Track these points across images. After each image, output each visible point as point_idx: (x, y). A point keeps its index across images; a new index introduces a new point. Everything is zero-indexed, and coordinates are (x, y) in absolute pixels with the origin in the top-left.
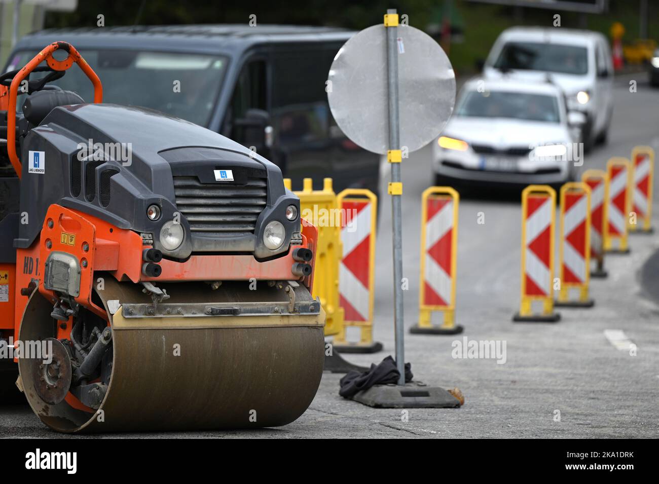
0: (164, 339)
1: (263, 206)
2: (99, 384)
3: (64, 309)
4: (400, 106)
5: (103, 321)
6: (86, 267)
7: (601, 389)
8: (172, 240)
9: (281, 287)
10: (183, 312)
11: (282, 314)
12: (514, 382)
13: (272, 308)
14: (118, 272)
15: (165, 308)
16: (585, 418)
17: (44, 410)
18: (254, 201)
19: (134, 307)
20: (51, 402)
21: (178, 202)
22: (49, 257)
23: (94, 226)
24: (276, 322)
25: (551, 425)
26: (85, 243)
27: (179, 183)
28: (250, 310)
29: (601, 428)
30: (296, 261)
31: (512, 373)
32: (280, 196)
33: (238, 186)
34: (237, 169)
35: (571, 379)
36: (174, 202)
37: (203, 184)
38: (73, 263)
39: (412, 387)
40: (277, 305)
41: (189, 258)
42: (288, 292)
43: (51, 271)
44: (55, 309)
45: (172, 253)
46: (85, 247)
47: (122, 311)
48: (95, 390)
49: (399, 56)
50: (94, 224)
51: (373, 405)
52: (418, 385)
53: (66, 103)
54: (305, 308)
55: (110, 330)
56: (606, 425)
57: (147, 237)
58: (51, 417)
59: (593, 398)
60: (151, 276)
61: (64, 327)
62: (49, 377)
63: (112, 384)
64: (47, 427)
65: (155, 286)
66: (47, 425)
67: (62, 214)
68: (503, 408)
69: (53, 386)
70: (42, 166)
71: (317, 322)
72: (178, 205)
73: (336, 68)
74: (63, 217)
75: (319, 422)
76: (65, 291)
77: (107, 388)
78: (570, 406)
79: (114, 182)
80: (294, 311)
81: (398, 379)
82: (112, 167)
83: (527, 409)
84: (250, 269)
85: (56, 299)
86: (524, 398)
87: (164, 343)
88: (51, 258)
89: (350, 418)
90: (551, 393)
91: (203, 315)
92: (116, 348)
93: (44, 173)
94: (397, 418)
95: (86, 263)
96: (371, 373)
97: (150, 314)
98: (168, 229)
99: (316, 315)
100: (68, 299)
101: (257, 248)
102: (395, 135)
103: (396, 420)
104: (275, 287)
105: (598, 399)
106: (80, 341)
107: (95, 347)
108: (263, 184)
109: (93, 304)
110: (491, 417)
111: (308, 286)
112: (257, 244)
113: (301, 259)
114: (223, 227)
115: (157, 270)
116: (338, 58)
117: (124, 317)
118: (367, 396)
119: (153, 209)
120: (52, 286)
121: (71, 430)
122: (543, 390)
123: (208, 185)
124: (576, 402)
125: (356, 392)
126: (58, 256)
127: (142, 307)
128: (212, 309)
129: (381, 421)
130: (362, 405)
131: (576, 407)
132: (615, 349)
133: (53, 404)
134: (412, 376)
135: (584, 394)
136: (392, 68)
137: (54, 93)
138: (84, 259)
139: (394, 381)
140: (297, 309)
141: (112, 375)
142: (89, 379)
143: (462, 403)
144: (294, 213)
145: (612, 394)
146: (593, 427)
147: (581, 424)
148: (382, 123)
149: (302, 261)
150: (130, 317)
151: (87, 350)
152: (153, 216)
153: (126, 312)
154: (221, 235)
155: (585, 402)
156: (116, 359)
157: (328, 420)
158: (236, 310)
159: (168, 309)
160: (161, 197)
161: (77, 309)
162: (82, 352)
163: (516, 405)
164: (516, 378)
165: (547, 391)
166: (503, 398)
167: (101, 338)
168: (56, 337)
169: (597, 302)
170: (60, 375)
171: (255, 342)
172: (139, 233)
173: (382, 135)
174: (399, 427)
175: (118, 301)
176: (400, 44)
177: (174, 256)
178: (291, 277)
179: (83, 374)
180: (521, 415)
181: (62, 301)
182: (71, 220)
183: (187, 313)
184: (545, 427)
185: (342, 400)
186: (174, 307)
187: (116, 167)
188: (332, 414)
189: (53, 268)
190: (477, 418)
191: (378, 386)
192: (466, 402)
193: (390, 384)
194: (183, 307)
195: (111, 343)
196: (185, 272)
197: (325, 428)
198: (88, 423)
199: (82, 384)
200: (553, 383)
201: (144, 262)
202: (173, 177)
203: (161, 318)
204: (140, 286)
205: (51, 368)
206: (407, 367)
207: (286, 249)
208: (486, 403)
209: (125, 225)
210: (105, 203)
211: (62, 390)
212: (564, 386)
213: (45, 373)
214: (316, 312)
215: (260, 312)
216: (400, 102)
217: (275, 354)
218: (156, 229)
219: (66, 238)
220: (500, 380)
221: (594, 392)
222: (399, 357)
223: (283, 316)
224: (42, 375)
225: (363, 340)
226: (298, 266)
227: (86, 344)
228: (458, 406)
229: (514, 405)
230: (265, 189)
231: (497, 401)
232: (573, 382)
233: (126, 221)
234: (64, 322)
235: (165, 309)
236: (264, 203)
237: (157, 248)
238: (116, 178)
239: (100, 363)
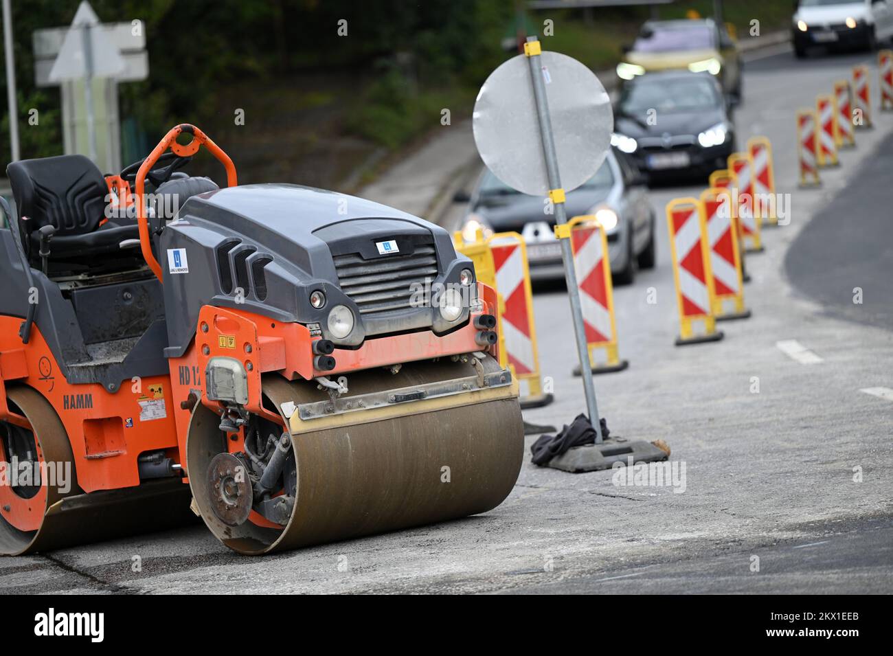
0: (348, 437)
1: (435, 275)
2: (284, 497)
3: (233, 419)
4: (555, 141)
5: (278, 427)
6: (251, 369)
7: (808, 414)
8: (341, 326)
9: (466, 360)
10: (365, 404)
11: (472, 390)
12: (711, 420)
13: (460, 386)
14: (287, 370)
15: (345, 402)
16: (809, 454)
17: (226, 533)
18: (424, 271)
19: (311, 407)
20: (233, 523)
21: (343, 284)
22: (209, 365)
23: (254, 324)
24: (466, 399)
25: (776, 468)
26: (247, 344)
27: (340, 262)
28: (437, 390)
29: (832, 463)
30: (479, 330)
31: (704, 409)
32: (450, 261)
33: (404, 256)
34: (401, 238)
35: (771, 407)
36: (338, 284)
37: (367, 260)
38: (236, 367)
39: (613, 445)
40: (464, 381)
41: (363, 343)
42: (475, 365)
43: (213, 380)
44: (223, 421)
45: (345, 341)
46: (248, 348)
47: (299, 414)
48: (280, 503)
49: (546, 87)
50: (254, 321)
51: (574, 470)
52: (618, 441)
53: (199, 192)
54: (495, 380)
55: (288, 436)
56: (835, 458)
57: (313, 327)
58: (235, 540)
59: (805, 428)
60: (324, 370)
61: (235, 438)
62: (227, 497)
63: (299, 495)
64: (231, 551)
65: (331, 380)
66: (230, 548)
67: (216, 316)
68: (714, 453)
69: (233, 506)
70: (184, 264)
71: (510, 393)
72: (343, 287)
73: (480, 109)
74: (218, 319)
75: (523, 500)
76: (232, 400)
77: (295, 500)
78: (785, 441)
79: (269, 272)
80: (485, 385)
81: (595, 437)
82: (264, 255)
83: (741, 451)
84: (430, 346)
85: (222, 409)
86: (731, 437)
87: (349, 441)
88: (211, 365)
89: (555, 489)
90: (757, 427)
91: (387, 404)
92: (298, 456)
93: (187, 272)
94: (606, 482)
95: (252, 366)
96: (564, 436)
97: (329, 411)
98: (335, 315)
99: (508, 386)
100: (236, 408)
101: (434, 322)
102: (554, 174)
103: (606, 485)
104: (459, 361)
105: (811, 427)
106: (256, 452)
107: (274, 457)
108: (431, 251)
109: (265, 410)
110: (707, 467)
111: (495, 355)
112: (434, 318)
113: (484, 327)
114: (395, 304)
115: (331, 363)
116: (481, 98)
117: (302, 420)
118: (564, 462)
119: (317, 296)
120: (217, 396)
121: (260, 551)
122: (747, 425)
123: (372, 261)
124: (789, 434)
125: (551, 458)
126: (218, 362)
127: (319, 406)
128: (395, 396)
129: (590, 490)
130: (560, 472)
131: (793, 441)
132: (800, 364)
133: (236, 525)
134: (608, 432)
135: (794, 424)
136: (541, 100)
137: (184, 181)
138: (248, 361)
139: (590, 441)
140: (487, 382)
141: (298, 485)
142: (272, 493)
143: (669, 453)
144: (469, 277)
145: (822, 419)
146: (822, 464)
147: (808, 461)
148: (538, 161)
149: (485, 329)
150: (308, 418)
151: (265, 461)
152: (317, 304)
153: (305, 414)
154: (394, 313)
155: (799, 433)
156: (299, 467)
157: (532, 496)
158: (422, 393)
159: (348, 403)
160: (323, 281)
161: (248, 418)
162: (260, 464)
163: (726, 448)
164: (712, 414)
165: (752, 426)
166: (710, 441)
167: (279, 446)
168: (227, 451)
169: (754, 311)
170: (240, 492)
171: (447, 425)
172: (305, 325)
173: (540, 176)
174: (613, 494)
175: (293, 402)
176: (546, 74)
177: (346, 344)
178: (476, 348)
179: (264, 487)
180: (739, 459)
181: (229, 411)
182: (226, 320)
183: (369, 404)
184: (772, 471)
185: (537, 468)
186: (353, 401)
187: (268, 255)
188: (531, 487)
189: (215, 377)
190: (692, 469)
191: (574, 449)
192: (672, 452)
193: (587, 445)
194: (364, 399)
195: (291, 450)
196: (361, 360)
197: (533, 507)
198: (278, 540)
199: (265, 498)
200: (753, 415)
201: (315, 355)
202: (333, 257)
203: (341, 415)
204: (314, 383)
205: (228, 486)
206: (603, 423)
207: (466, 318)
208: (694, 450)
209: (287, 318)
210: (261, 295)
211: (244, 509)
212: (767, 417)
213: (222, 492)
214: (507, 382)
215: (447, 391)
216: (555, 137)
217: (470, 435)
218: (322, 317)
219: (225, 341)
220: (695, 420)
221: (802, 419)
222: (592, 413)
223: (472, 392)
224: (219, 494)
225: (533, 394)
226: (482, 335)
227: (263, 455)
228: (665, 458)
229: (724, 448)
230: (434, 255)
231: (705, 447)
232: (773, 410)
233: (288, 313)
234: (233, 433)
235: (345, 404)
236: (435, 271)
237: (326, 338)
238: (270, 267)
239: (282, 475)
